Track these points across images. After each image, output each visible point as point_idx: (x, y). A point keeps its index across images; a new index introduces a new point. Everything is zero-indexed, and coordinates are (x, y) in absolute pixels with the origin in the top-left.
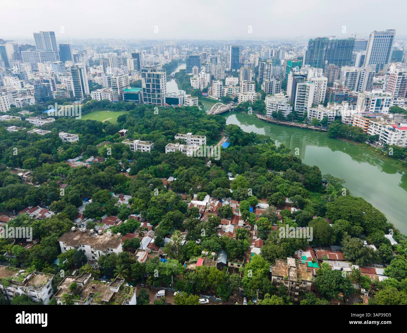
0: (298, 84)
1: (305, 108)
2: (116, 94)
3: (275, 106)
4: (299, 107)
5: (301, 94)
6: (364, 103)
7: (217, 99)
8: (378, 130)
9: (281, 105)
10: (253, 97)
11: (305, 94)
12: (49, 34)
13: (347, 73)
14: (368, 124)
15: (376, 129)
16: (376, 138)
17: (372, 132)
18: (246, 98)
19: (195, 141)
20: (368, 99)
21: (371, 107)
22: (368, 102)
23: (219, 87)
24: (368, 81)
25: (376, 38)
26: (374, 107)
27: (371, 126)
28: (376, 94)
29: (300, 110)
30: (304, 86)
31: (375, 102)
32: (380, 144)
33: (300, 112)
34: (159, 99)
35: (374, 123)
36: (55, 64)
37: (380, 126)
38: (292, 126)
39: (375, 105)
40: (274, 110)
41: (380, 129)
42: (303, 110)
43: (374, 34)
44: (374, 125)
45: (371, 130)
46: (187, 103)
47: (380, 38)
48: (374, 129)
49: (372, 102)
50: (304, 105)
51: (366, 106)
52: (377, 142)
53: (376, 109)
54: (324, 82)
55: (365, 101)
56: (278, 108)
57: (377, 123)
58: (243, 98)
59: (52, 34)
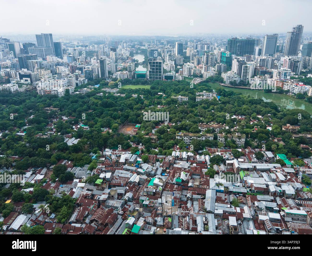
0: (243, 66)
1: (247, 78)
2: (130, 75)
3: (231, 78)
4: (244, 78)
5: (245, 71)
6: (278, 75)
7: (187, 76)
8: (289, 87)
9: (235, 77)
10: (213, 74)
11: (247, 71)
12: (49, 35)
13: (260, 59)
14: (283, 85)
15: (288, 87)
16: (288, 91)
17: (286, 88)
18: (209, 74)
19: (208, 95)
20: (280, 72)
21: (282, 77)
22: (280, 74)
23: (188, 69)
24: (271, 64)
25: (268, 39)
26: (283, 77)
27: (285, 85)
28: (283, 70)
29: (244, 80)
30: (246, 66)
31: (283, 74)
32: (291, 94)
33: (244, 81)
34: (160, 76)
35: (286, 84)
36: (69, 57)
37: (290, 85)
38: (242, 88)
39: (283, 75)
40: (231, 80)
41: (290, 87)
42: (246, 80)
43: (267, 37)
44: (286, 85)
45: (285, 88)
46: (178, 78)
47: (270, 39)
48: (286, 86)
49: (282, 74)
50: (246, 77)
51: (279, 76)
52: (289, 93)
53: (284, 77)
54: (253, 64)
55: (278, 74)
56: (233, 79)
57: (288, 84)
58: (208, 75)
59: (51, 35)
